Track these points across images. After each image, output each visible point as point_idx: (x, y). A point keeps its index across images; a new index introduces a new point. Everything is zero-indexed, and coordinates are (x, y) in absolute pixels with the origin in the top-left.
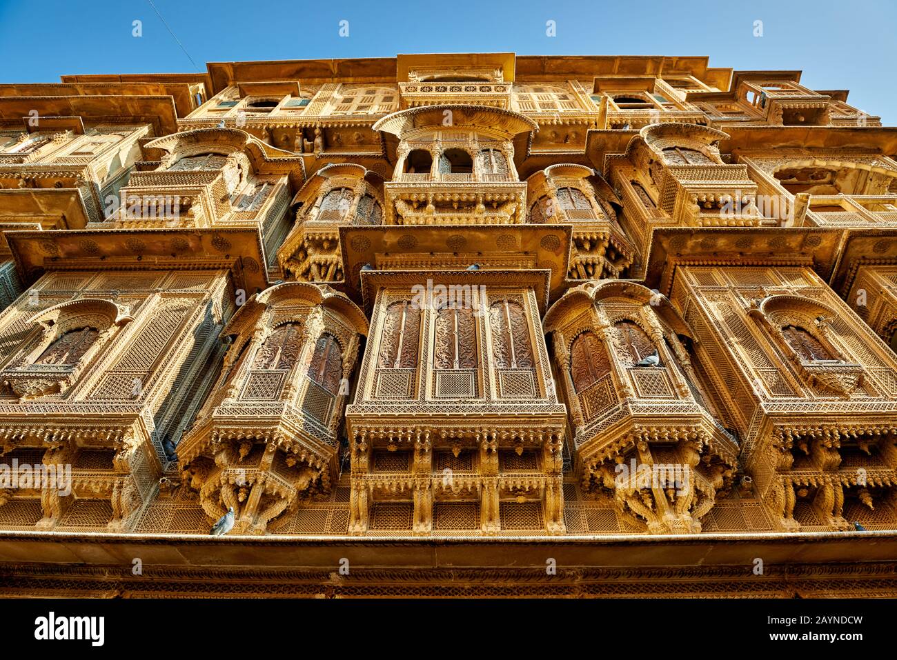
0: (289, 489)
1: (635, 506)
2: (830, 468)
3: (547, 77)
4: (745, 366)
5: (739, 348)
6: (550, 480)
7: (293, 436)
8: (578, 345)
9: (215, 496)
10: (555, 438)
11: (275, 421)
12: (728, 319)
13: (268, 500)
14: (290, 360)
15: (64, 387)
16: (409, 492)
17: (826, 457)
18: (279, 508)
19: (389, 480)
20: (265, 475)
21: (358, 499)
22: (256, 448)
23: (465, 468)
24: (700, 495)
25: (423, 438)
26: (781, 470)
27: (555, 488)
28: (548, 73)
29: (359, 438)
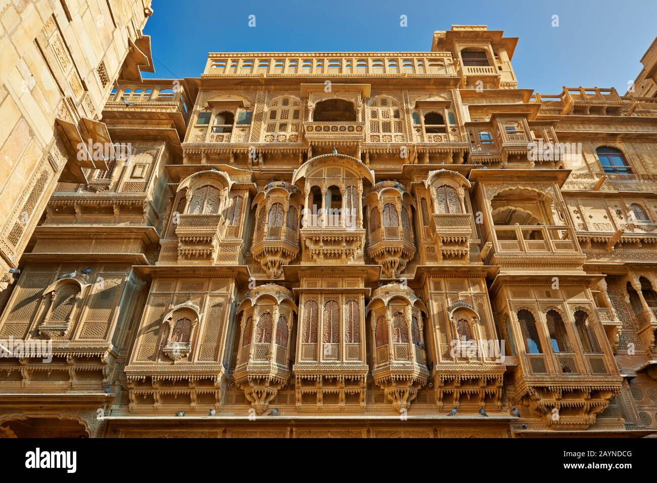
0: (274, 390)
1: (390, 397)
2: (457, 387)
3: (390, 87)
4: (437, 341)
5: (438, 331)
6: (362, 390)
7: (274, 375)
8: (380, 321)
9: (250, 394)
10: (364, 378)
11: (269, 372)
12: (439, 313)
13: (268, 394)
14: (269, 339)
15: (188, 355)
16: (315, 394)
17: (456, 384)
18: (272, 398)
19: (308, 389)
20: (267, 388)
21: (298, 396)
22: (262, 381)
23: (334, 385)
24: (411, 394)
25: (319, 378)
26: (440, 387)
27: (363, 393)
28: (391, 85)
29: (298, 378)
